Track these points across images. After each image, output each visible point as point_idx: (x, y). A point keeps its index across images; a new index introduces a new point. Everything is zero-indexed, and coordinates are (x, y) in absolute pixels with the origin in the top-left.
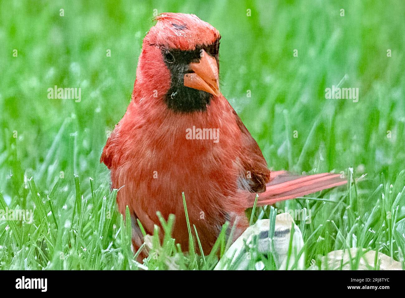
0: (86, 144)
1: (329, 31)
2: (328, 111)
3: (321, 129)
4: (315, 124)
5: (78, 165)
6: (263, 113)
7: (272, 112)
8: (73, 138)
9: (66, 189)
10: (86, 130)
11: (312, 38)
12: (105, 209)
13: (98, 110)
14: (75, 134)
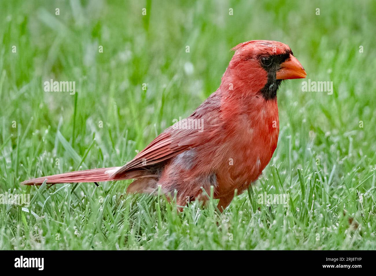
0: (297, 143)
5: (292, 157)
8: (288, 139)
9: (284, 172)
10: (297, 134)
12: (309, 185)
13: (304, 121)
14: (290, 137)
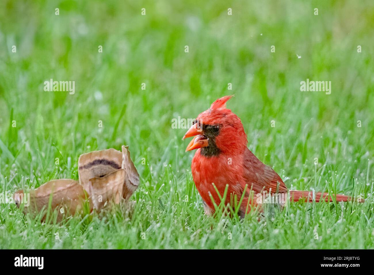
1: (302, 99)
2: (303, 138)
3: (300, 146)
4: (296, 144)
6: (271, 138)
7: (275, 138)
11: (294, 102)
